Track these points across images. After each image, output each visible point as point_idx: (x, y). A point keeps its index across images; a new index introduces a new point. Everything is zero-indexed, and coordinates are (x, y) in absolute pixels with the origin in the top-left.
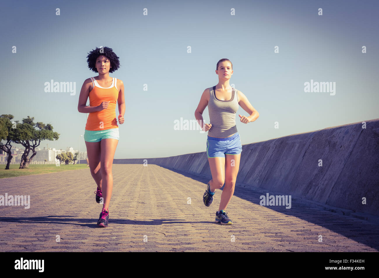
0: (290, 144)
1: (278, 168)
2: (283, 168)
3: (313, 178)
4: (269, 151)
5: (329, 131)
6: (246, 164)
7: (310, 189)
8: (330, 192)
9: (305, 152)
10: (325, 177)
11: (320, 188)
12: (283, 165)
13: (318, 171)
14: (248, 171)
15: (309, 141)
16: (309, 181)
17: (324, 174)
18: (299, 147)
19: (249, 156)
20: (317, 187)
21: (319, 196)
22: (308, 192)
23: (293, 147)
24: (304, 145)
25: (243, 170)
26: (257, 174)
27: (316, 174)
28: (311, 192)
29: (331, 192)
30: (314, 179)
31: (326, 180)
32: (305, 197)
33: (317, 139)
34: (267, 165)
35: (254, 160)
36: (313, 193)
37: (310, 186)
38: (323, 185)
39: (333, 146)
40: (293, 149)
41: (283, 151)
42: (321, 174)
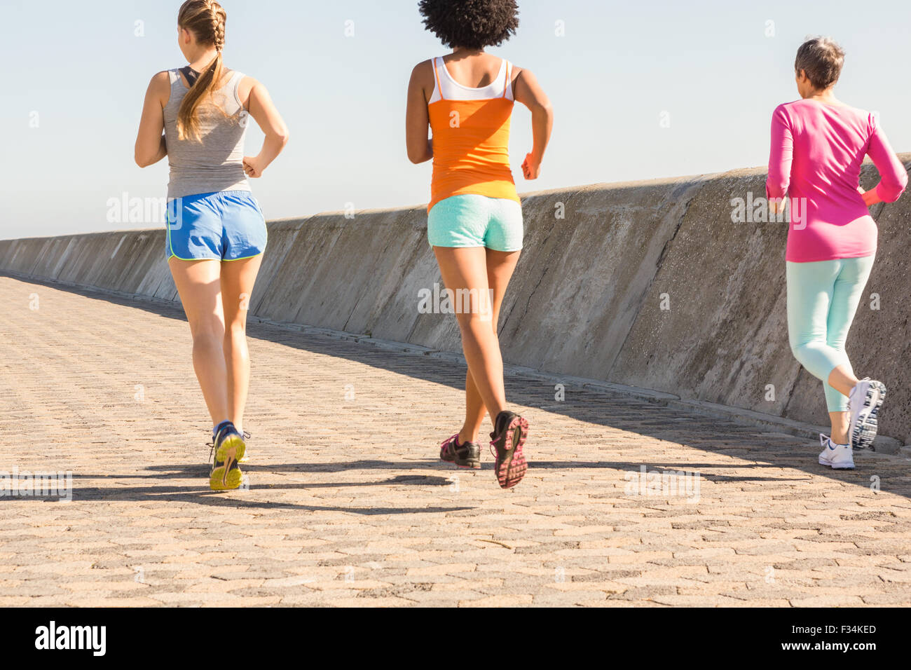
0: (594, 219)
1: (556, 295)
2: (578, 298)
3: (713, 334)
5: (752, 182)
6: (409, 277)
7: (709, 367)
8: (793, 379)
9: (665, 249)
10: (764, 332)
11: (747, 366)
12: (579, 288)
13: (731, 311)
15: (673, 212)
16: (700, 342)
17: (759, 319)
18: (633, 231)
19: (415, 252)
20: (737, 364)
21: (749, 392)
22: (702, 379)
23: (607, 228)
24: (655, 225)
25: (397, 299)
27: (725, 322)
28: (715, 379)
29: (798, 380)
30: (717, 336)
31: (768, 340)
32: (690, 392)
33: (709, 207)
36: (721, 379)
37: (705, 356)
38: (760, 357)
39: (778, 232)
40: (609, 235)
41: (568, 242)
42: (744, 320)
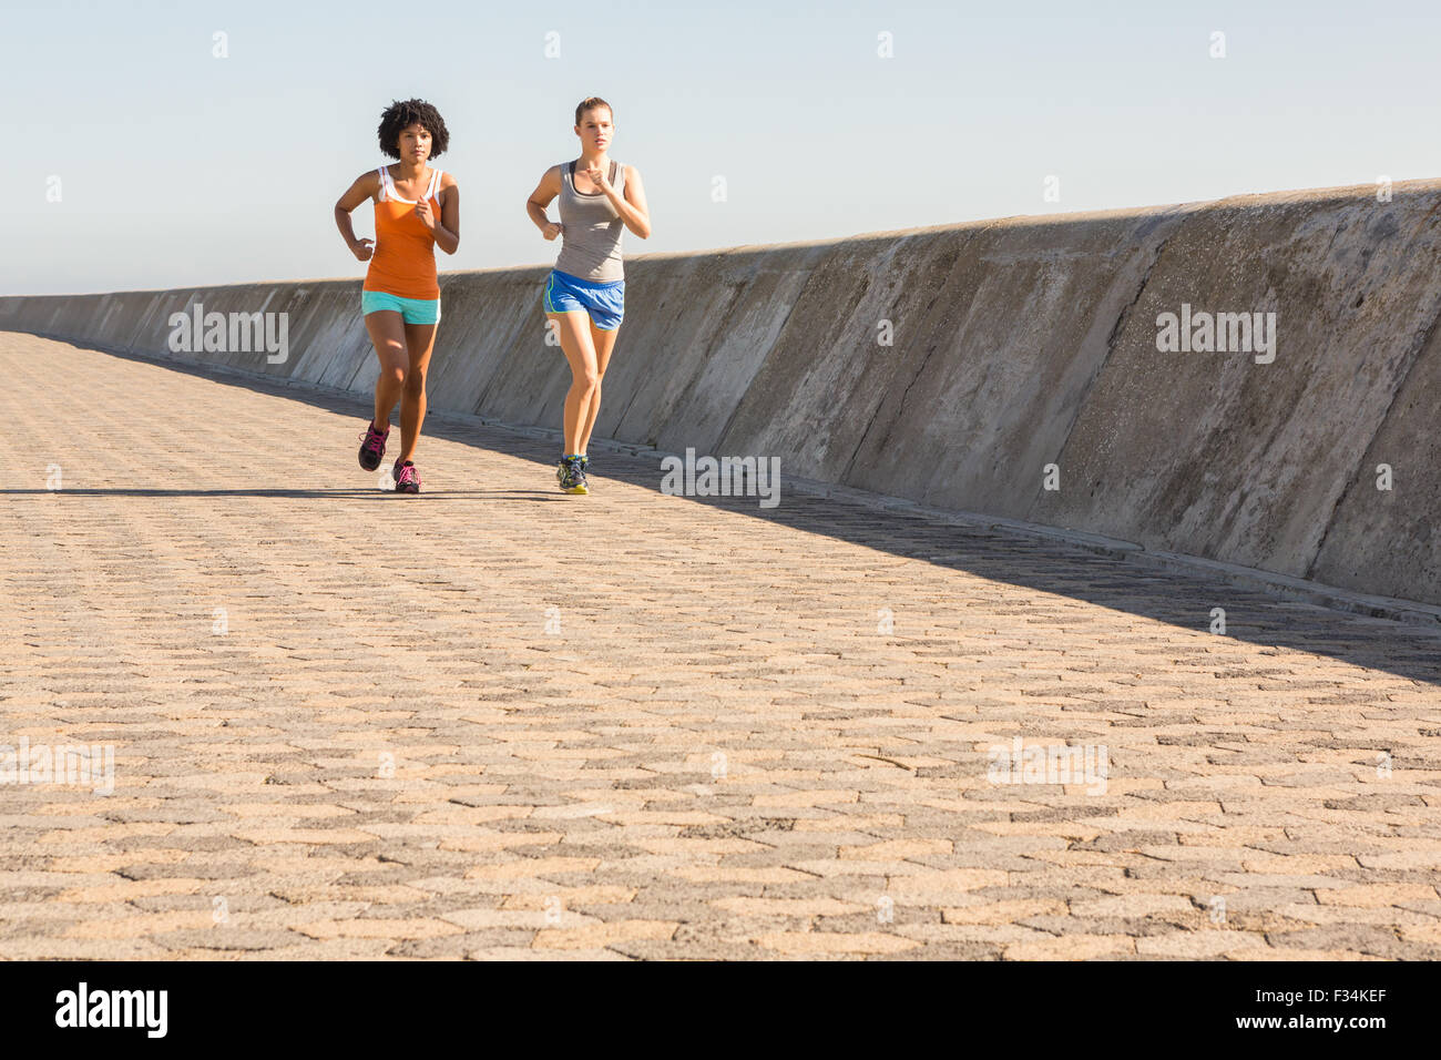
0: (1009, 271)
1: (947, 388)
2: (983, 393)
3: (1197, 451)
4: (863, 301)
5: (1261, 215)
6: (716, 359)
7: (1191, 501)
8: (1324, 521)
9: (1121, 318)
10: (1280, 448)
11: (1251, 500)
12: (985, 378)
13: (1226, 415)
14: (739, 396)
15: (1135, 262)
16: (1177, 463)
17: (1271, 429)
18: (1071, 291)
19: (726, 320)
20: (1235, 497)
21: (1254, 541)
22: (1178, 519)
23: (1029, 285)
24: (1106, 281)
25: (698, 391)
26: (804, 411)
27: (1216, 431)
28: (1200, 519)
29: (1332, 523)
30: (1204, 453)
31: (1284, 461)
32: (1161, 539)
33: (1193, 253)
34: (867, 370)
35: (767, 345)
36: (1210, 520)
37: (1183, 485)
38: (1273, 487)
39: (1302, 294)
40: (1032, 296)
41: (968, 306)
42: (1247, 429)
